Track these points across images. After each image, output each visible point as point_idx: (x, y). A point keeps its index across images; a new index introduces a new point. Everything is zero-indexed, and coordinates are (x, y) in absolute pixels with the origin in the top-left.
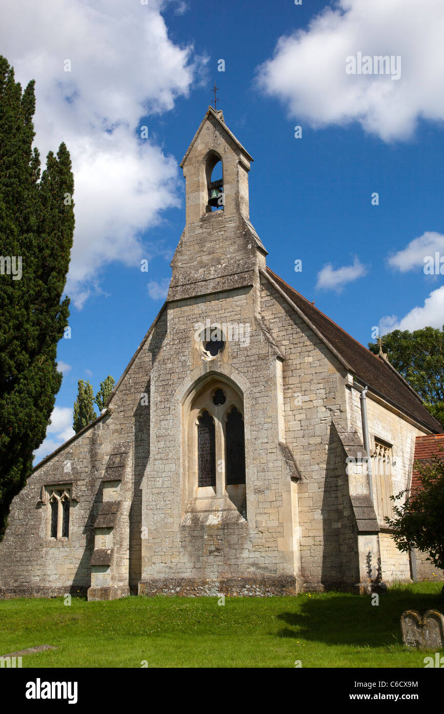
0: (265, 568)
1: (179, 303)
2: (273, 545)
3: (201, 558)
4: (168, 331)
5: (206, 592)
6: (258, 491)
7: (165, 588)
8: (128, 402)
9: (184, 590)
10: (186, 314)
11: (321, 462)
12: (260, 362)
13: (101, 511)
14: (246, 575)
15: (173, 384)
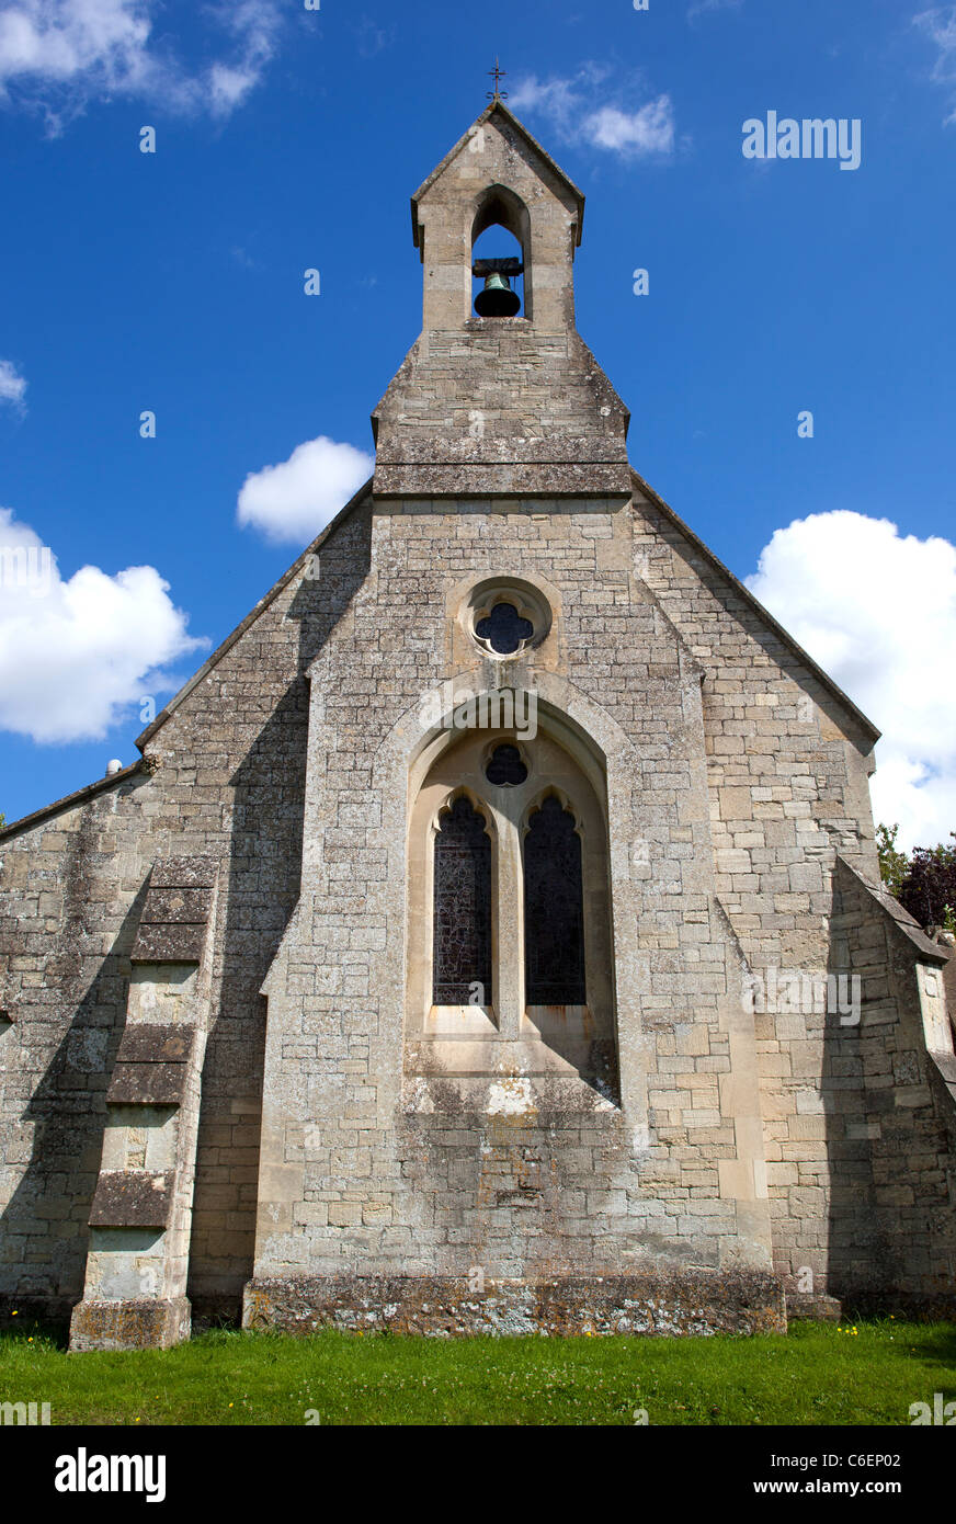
0: (682, 1249)
1: (408, 505)
2: (705, 1179)
3: (467, 1214)
4: (374, 568)
5: (488, 1320)
6: (653, 1025)
7: (342, 1307)
8: (213, 747)
9: (411, 1313)
10: (431, 535)
11: (812, 961)
12: (655, 684)
13: (128, 1052)
14: (619, 1269)
15: (384, 708)
